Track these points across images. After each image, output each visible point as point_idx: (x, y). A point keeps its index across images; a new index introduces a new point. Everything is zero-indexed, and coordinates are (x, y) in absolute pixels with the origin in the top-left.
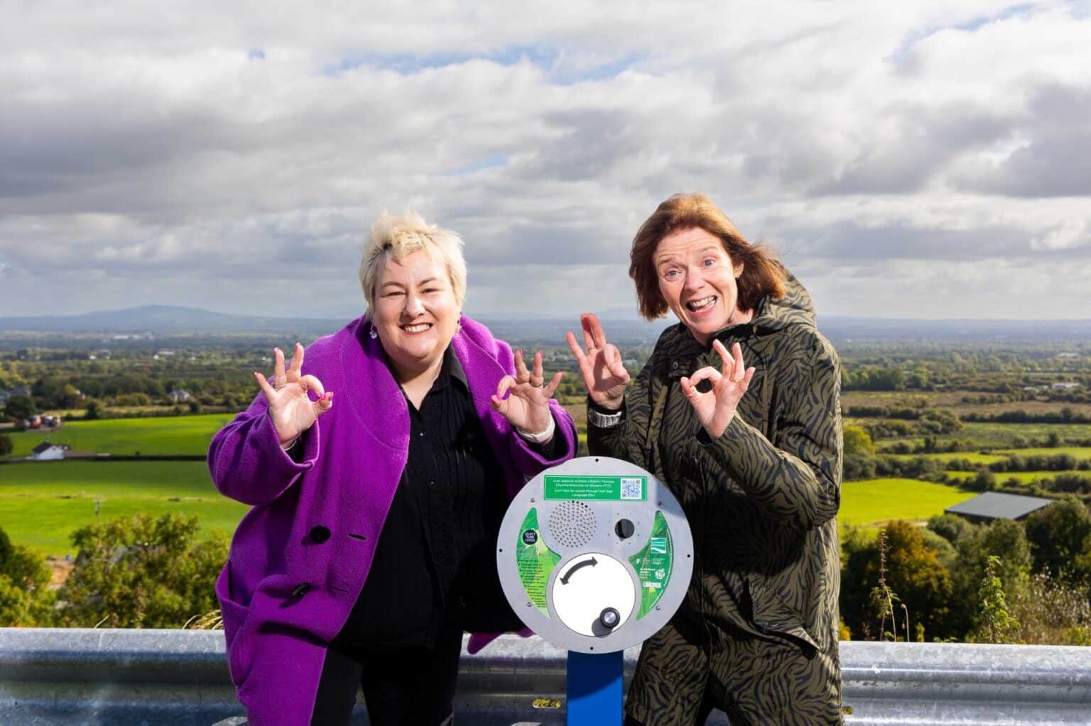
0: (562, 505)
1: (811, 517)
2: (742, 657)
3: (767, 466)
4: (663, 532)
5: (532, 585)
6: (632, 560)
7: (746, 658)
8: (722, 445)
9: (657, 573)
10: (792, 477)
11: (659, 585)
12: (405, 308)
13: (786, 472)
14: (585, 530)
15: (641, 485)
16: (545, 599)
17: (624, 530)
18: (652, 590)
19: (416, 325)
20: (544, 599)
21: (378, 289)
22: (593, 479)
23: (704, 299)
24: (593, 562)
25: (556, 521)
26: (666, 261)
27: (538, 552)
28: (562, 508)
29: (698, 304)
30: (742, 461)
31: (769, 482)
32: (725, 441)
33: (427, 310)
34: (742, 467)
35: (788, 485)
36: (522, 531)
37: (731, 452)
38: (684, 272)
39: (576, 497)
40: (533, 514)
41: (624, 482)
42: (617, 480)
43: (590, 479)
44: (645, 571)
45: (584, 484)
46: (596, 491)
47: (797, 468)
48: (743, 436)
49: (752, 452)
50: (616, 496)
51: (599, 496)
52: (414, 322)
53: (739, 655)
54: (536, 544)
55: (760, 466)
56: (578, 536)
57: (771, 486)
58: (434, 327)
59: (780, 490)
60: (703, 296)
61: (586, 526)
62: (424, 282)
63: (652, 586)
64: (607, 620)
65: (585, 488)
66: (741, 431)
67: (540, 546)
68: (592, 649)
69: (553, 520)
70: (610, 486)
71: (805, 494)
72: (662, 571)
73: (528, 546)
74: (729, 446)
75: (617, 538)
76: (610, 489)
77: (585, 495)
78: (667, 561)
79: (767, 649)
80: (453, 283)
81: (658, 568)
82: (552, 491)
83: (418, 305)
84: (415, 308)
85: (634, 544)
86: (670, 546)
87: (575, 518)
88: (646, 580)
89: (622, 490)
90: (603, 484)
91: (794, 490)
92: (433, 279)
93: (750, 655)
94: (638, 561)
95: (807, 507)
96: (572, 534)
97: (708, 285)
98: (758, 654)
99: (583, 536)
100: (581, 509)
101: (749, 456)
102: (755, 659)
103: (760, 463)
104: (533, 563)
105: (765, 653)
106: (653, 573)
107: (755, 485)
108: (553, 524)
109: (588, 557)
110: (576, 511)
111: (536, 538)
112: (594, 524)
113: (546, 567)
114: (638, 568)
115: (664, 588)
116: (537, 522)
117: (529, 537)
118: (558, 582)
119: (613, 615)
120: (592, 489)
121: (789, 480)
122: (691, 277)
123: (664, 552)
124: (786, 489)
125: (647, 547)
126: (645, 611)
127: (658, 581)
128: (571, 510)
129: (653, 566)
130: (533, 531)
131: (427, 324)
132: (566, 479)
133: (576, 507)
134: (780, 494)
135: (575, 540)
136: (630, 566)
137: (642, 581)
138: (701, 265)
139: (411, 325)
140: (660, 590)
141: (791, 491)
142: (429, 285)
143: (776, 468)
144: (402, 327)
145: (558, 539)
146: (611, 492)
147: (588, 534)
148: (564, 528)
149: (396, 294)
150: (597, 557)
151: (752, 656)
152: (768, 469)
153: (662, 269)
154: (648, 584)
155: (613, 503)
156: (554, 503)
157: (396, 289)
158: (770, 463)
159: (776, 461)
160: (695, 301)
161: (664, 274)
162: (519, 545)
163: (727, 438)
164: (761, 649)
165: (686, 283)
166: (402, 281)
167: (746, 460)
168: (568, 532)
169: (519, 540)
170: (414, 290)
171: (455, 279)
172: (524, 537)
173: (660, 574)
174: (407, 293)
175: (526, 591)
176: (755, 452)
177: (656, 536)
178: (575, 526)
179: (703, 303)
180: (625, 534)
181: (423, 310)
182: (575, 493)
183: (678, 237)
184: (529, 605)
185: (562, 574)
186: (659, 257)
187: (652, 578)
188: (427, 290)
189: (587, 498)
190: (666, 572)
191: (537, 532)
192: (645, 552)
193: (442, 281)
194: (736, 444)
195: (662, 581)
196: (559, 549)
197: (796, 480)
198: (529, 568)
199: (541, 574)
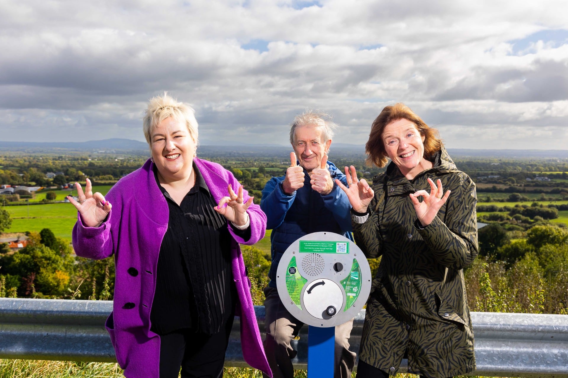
0: (308, 255)
1: (462, 265)
2: (429, 332)
3: (447, 241)
4: (357, 269)
5: (293, 294)
6: (342, 282)
7: (431, 333)
8: (429, 230)
9: (353, 289)
10: (457, 247)
11: (355, 295)
12: (165, 147)
13: (455, 243)
14: (319, 268)
15: (346, 246)
16: (301, 301)
17: (338, 267)
18: (351, 297)
19: (172, 155)
20: (299, 301)
21: (152, 137)
22: (323, 243)
23: (409, 153)
24: (323, 283)
25: (305, 263)
26: (389, 137)
27: (296, 278)
28: (308, 257)
29: (406, 156)
30: (436, 238)
31: (447, 248)
32: (430, 228)
33: (177, 147)
34: (436, 240)
35: (455, 250)
36: (288, 267)
37: (432, 233)
38: (398, 141)
39: (315, 251)
40: (294, 260)
41: (338, 244)
42: (335, 243)
43: (321, 243)
44: (348, 288)
45: (319, 245)
46: (324, 249)
47: (460, 242)
48: (439, 226)
49: (442, 234)
50: (334, 251)
51: (326, 251)
52: (170, 153)
53: (427, 332)
54: (295, 274)
55: (444, 241)
56: (315, 270)
57: (448, 250)
58: (181, 156)
59: (451, 252)
60: (408, 152)
61: (320, 265)
62: (174, 133)
63: (351, 295)
64: (330, 312)
65: (319, 247)
66: (438, 224)
67: (297, 275)
68: (322, 325)
69: (304, 262)
70: (331, 246)
71: (462, 254)
72: (356, 288)
73: (291, 275)
74: (431, 230)
75: (335, 272)
76: (331, 248)
77: (319, 251)
78: (358, 283)
79: (443, 328)
80: (190, 132)
81: (354, 286)
82: (303, 248)
83: (172, 145)
84: (170, 146)
85: (343, 274)
86: (360, 276)
87: (315, 262)
88: (348, 292)
89: (337, 248)
90: (328, 245)
91: (457, 252)
92: (179, 131)
93: (434, 331)
94: (345, 283)
95: (461, 260)
96: (313, 269)
97: (411, 146)
98: (439, 331)
99: (317, 270)
100: (317, 257)
101: (440, 236)
102: (437, 333)
103: (445, 239)
104: (294, 283)
105: (442, 330)
106: (352, 289)
107: (440, 249)
108: (303, 264)
109: (321, 281)
110: (315, 258)
111: (295, 271)
112: (324, 265)
113: (300, 286)
114: (344, 286)
115: (357, 296)
116: (296, 264)
117: (292, 270)
118: (306, 293)
119: (333, 309)
120: (323, 247)
121: (456, 248)
122: (402, 143)
123: (357, 279)
124: (453, 252)
125: (349, 276)
126: (348, 308)
127: (354, 293)
128: (312, 258)
129: (351, 285)
130: (294, 268)
131: (178, 154)
132: (310, 242)
133: (315, 256)
134: (451, 253)
135: (314, 272)
136: (341, 285)
137: (346, 292)
138: (406, 137)
139: (170, 155)
140: (355, 297)
141: (456, 253)
142: (177, 134)
143: (451, 241)
144: (166, 157)
145: (306, 272)
146: (331, 249)
147: (320, 269)
148: (309, 266)
149: (161, 139)
150: (325, 281)
151: (435, 332)
152: (448, 242)
153: (387, 141)
154: (349, 294)
155: (333, 255)
156: (304, 254)
157: (161, 137)
158: (449, 240)
159: (451, 238)
160: (405, 154)
161: (388, 143)
162: (287, 275)
163: (431, 227)
164: (440, 328)
165: (400, 146)
166: (163, 133)
167: (438, 237)
168: (311, 268)
169: (287, 272)
170: (169, 137)
171: (191, 130)
172: (290, 271)
173: (355, 289)
174: (166, 139)
175: (291, 296)
176: (443, 234)
177: (353, 271)
178: (314, 265)
179: (409, 155)
180: (339, 270)
181: (175, 147)
182: (314, 249)
183: (393, 124)
184: (292, 303)
185: (308, 289)
186: (385, 135)
187: (351, 291)
188: (176, 136)
189: (320, 252)
190: (358, 288)
191: (296, 268)
192: (348, 278)
193: (184, 132)
194: (435, 230)
195: (356, 293)
196: (306, 276)
197: (459, 247)
198: (292, 286)
199: (298, 289)
